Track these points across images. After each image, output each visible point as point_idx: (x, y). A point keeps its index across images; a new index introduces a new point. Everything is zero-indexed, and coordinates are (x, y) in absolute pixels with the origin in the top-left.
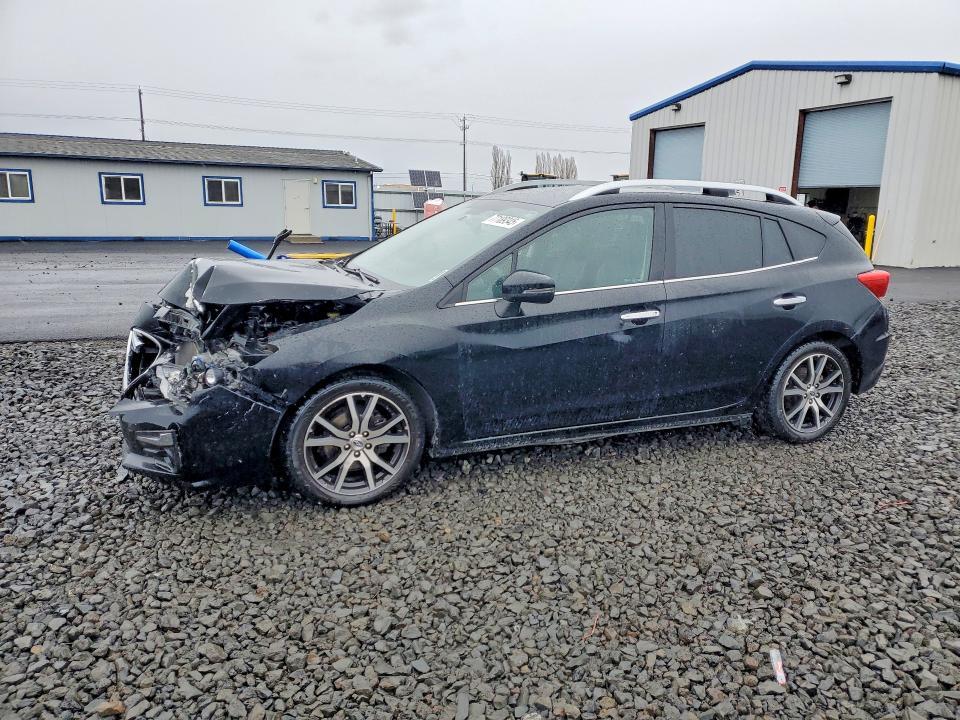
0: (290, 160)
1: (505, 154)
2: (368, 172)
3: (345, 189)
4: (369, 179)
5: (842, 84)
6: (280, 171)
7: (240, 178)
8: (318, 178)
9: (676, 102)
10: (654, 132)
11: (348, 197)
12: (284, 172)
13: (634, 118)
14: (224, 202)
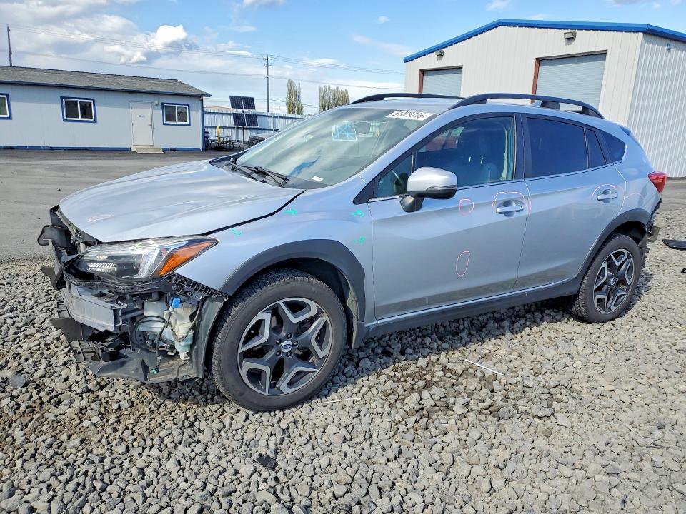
0: (134, 85)
1: (297, 85)
2: (199, 97)
3: (180, 110)
4: (200, 102)
5: (568, 39)
6: (127, 94)
7: (93, 99)
8: (157, 101)
9: (439, 50)
10: (423, 72)
11: (183, 116)
12: (131, 95)
13: (407, 60)
14: (80, 118)
